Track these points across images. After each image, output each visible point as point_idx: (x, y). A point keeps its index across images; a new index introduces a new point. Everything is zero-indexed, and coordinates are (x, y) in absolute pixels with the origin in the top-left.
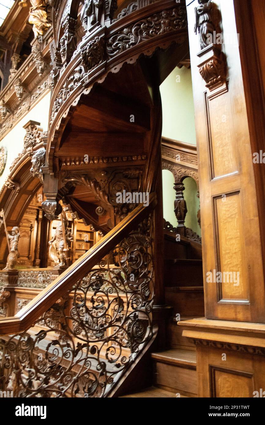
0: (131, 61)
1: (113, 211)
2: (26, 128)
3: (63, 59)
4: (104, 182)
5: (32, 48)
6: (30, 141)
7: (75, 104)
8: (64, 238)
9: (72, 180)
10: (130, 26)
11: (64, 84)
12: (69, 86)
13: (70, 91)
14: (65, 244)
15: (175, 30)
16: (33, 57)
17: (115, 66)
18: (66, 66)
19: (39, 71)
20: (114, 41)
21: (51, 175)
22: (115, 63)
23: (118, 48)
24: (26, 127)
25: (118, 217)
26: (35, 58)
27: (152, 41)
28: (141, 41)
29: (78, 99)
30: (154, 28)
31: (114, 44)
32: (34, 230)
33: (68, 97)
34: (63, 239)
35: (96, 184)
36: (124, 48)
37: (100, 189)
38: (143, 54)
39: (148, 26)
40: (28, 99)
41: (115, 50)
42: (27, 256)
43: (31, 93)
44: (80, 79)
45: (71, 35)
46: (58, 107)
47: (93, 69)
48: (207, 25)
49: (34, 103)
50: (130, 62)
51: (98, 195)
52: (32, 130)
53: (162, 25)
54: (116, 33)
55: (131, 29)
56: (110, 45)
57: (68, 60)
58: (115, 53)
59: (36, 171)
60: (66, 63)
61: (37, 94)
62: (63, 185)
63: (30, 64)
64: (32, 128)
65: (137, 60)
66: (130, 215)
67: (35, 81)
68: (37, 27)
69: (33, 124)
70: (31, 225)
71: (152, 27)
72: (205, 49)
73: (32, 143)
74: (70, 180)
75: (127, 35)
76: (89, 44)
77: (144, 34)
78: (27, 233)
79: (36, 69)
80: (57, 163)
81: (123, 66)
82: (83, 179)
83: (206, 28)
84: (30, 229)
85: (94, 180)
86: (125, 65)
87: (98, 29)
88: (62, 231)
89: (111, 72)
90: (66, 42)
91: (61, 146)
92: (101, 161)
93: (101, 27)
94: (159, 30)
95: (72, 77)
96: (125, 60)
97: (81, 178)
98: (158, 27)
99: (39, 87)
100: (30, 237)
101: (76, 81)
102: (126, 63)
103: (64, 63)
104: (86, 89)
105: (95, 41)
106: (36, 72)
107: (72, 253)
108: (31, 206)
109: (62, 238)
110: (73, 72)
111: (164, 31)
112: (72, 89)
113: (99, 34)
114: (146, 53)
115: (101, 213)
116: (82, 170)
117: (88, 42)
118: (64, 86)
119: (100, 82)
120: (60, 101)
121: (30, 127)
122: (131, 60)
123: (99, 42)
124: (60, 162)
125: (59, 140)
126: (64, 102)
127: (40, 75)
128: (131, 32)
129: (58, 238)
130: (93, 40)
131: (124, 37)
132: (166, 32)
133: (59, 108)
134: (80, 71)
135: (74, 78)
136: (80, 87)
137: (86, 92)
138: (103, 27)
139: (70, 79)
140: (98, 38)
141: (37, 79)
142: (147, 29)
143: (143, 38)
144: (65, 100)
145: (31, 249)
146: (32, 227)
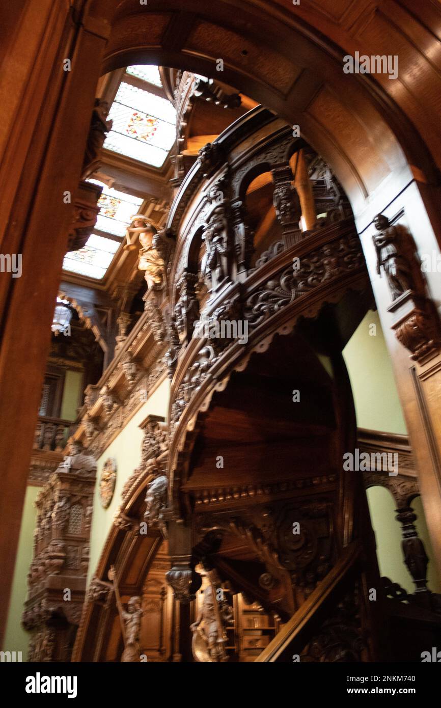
0: (286, 331)
1: (289, 581)
2: (143, 428)
3: (182, 337)
4: (269, 527)
5: (146, 304)
6: (151, 449)
7: (204, 409)
8: (216, 617)
9: (214, 528)
10: (276, 277)
11: (184, 376)
12: (194, 379)
13: (196, 386)
14: (220, 630)
15: (348, 270)
16: (148, 318)
17: (260, 341)
18: (187, 346)
19: (157, 338)
20: (254, 302)
21: (180, 524)
22: (260, 336)
23: (262, 313)
24: (143, 426)
25: (299, 591)
26: (151, 319)
27: (312, 295)
28: (297, 296)
29: (208, 399)
30: (315, 274)
31: (256, 307)
32: (167, 598)
33: (193, 397)
34: (215, 620)
35: (256, 533)
36: (272, 311)
37: (263, 542)
38: (302, 317)
39: (304, 272)
40: (145, 380)
41: (257, 317)
42: (157, 648)
43: (147, 371)
44: (209, 366)
45: (192, 299)
46: (180, 413)
47: (227, 350)
48: (396, 262)
49: (153, 386)
50: (282, 332)
51: (260, 553)
52: (153, 431)
53: (327, 267)
54: (256, 289)
55: (279, 280)
56: (250, 309)
57: (189, 337)
58: (259, 320)
59: (154, 517)
60: (186, 343)
61: (157, 371)
62: (200, 539)
63: (145, 328)
64: (153, 427)
65: (295, 327)
66: (320, 585)
67: (153, 352)
68: (151, 273)
69: (153, 421)
70: (163, 588)
71: (311, 272)
72: (399, 299)
73: (154, 451)
74: (211, 529)
75: (273, 290)
76: (216, 313)
77: (300, 285)
78: (156, 603)
79: (152, 336)
80: (187, 503)
81: (274, 338)
82: (232, 525)
83: (394, 265)
84: (160, 596)
85: (252, 526)
86: (277, 338)
87: (228, 288)
88: (212, 605)
89: (255, 353)
90: (184, 311)
91: (190, 474)
92: (260, 492)
93: (232, 284)
94: (323, 274)
95: (196, 364)
96: (275, 330)
97: (229, 523)
98: (321, 272)
99: (159, 361)
100: (162, 611)
101: (203, 371)
102: (277, 334)
103: (183, 342)
104: (219, 383)
105: (225, 308)
106: (153, 340)
107: (238, 636)
108: (161, 554)
109: (214, 618)
110: (197, 357)
111: (331, 275)
112: (197, 383)
113: (229, 295)
114: (307, 314)
115: (268, 585)
116: (229, 509)
117: (214, 310)
118: (186, 379)
119: (240, 369)
120: (181, 402)
121: (149, 426)
122: (285, 328)
123: (232, 308)
124: (193, 499)
125: (186, 465)
126: (188, 405)
127: (159, 343)
128: (279, 285)
129: (208, 618)
130: (222, 307)
131: (270, 294)
132: (334, 278)
133: (180, 415)
134: (208, 354)
135: (199, 366)
136: (210, 381)
137: (220, 388)
138: (236, 283)
139: (193, 368)
140: (229, 303)
141: (155, 349)
142: (304, 277)
143: (299, 291)
144: (188, 402)
145: (164, 635)
146: (164, 593)
